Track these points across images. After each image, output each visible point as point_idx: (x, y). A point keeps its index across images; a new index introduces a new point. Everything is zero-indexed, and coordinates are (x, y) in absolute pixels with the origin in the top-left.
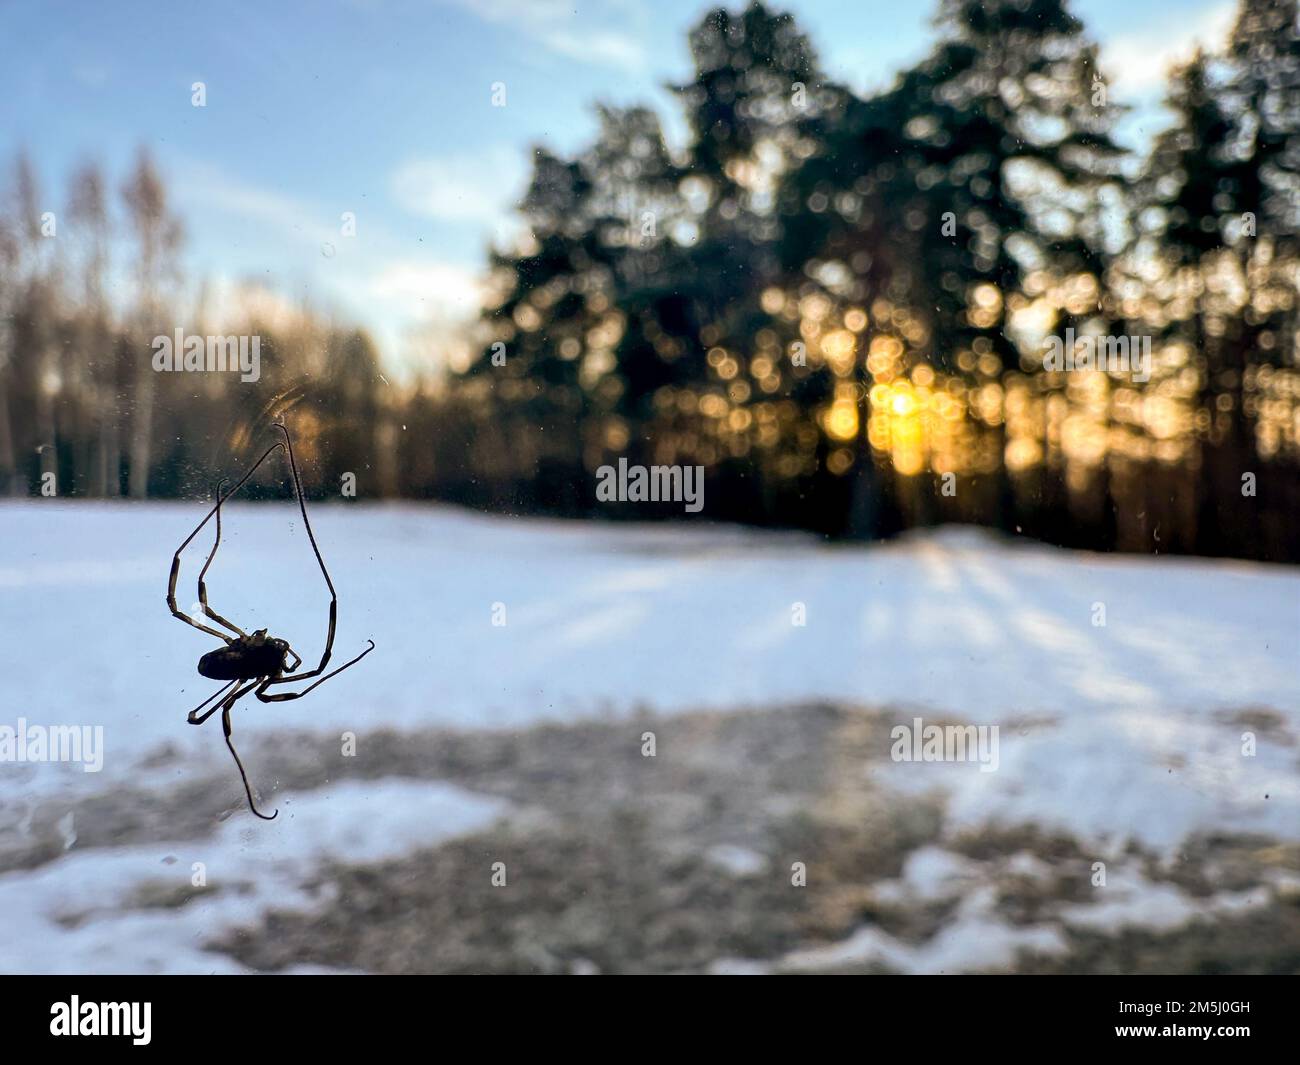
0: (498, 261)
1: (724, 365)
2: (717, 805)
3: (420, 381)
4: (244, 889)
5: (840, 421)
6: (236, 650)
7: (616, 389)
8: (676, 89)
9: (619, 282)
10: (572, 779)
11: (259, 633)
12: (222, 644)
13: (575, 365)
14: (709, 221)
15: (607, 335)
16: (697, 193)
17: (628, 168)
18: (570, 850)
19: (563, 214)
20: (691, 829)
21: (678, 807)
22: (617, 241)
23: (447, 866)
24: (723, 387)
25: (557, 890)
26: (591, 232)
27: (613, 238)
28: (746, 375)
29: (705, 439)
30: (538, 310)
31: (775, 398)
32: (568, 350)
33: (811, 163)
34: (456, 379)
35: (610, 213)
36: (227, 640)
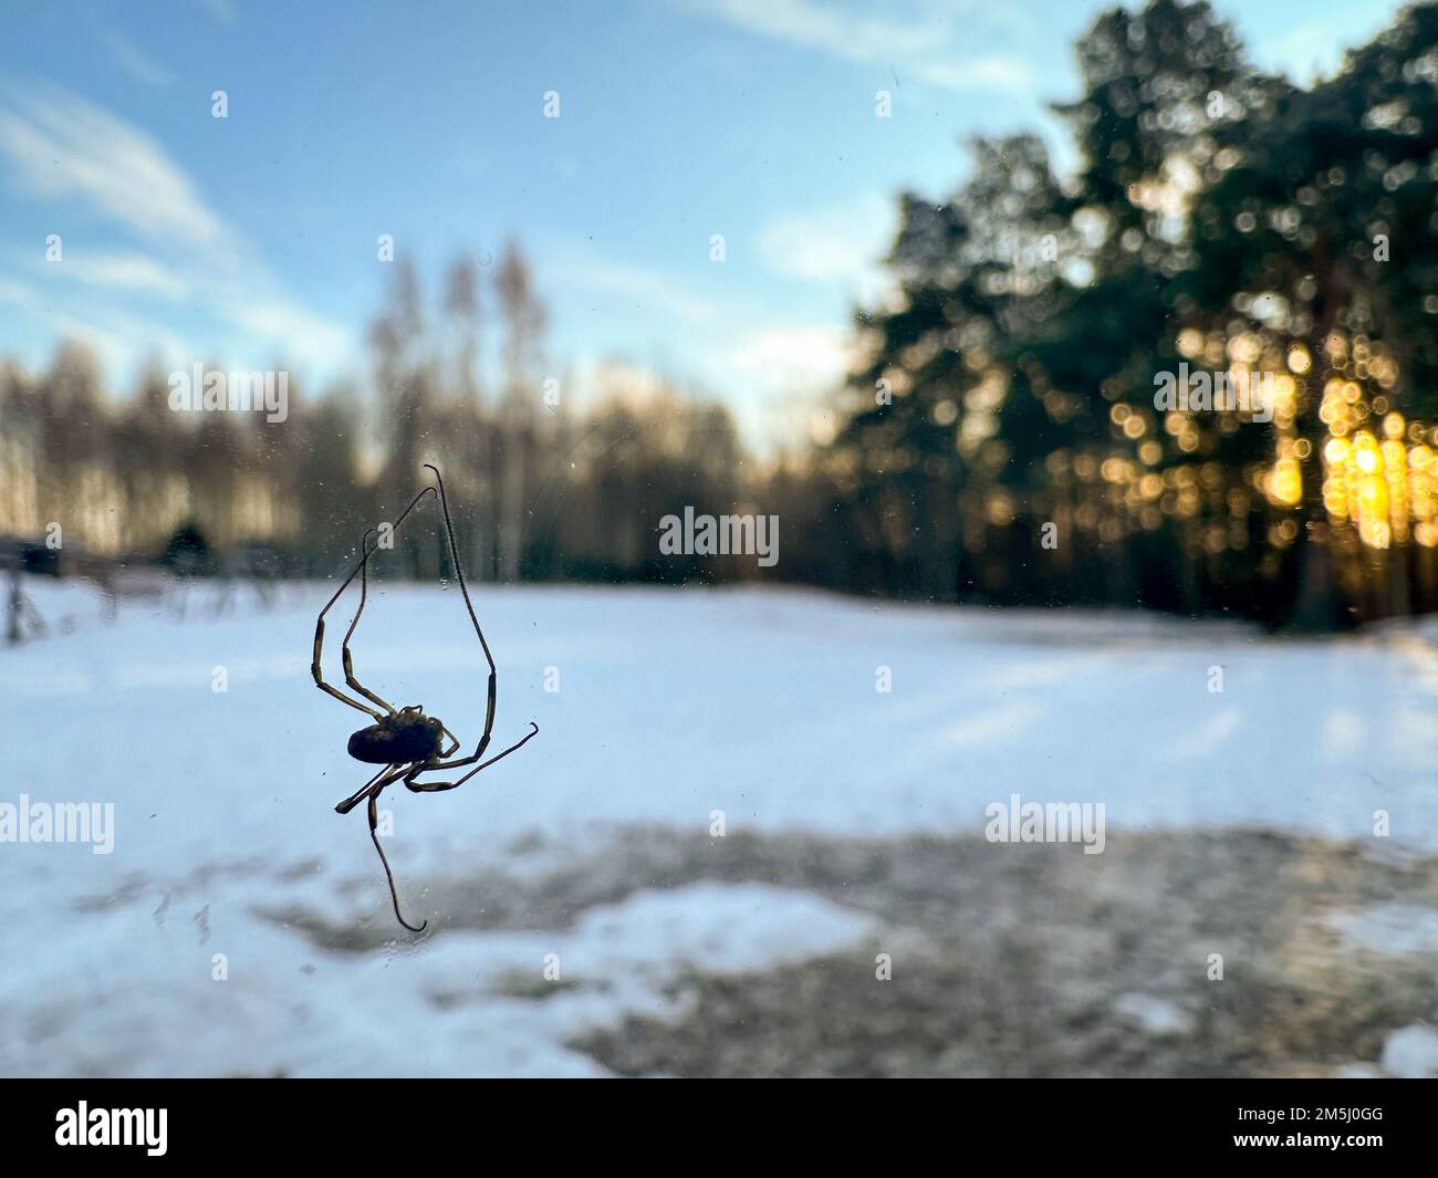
0: (864, 321)
1: (1131, 424)
2: (1127, 944)
3: (783, 454)
4: (604, 987)
5: (1282, 485)
6: (386, 729)
7: (997, 457)
8: (1062, 109)
9: (999, 332)
10: (952, 900)
11: (408, 710)
12: (373, 722)
13: (952, 430)
14: (1109, 255)
15: (988, 395)
16: (1092, 226)
17: (1010, 205)
18: (950, 981)
19: (933, 262)
20: (1094, 972)
21: (1080, 943)
22: (999, 288)
23: (812, 983)
24: (1131, 449)
25: (935, 1026)
26: (967, 281)
27: (993, 284)
28: (1158, 431)
29: (1107, 511)
30: (909, 372)
31: (1193, 460)
32: (943, 413)
33: (1235, 176)
34: (822, 452)
35: (990, 257)
36: (377, 717)
